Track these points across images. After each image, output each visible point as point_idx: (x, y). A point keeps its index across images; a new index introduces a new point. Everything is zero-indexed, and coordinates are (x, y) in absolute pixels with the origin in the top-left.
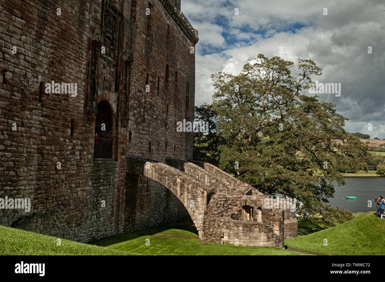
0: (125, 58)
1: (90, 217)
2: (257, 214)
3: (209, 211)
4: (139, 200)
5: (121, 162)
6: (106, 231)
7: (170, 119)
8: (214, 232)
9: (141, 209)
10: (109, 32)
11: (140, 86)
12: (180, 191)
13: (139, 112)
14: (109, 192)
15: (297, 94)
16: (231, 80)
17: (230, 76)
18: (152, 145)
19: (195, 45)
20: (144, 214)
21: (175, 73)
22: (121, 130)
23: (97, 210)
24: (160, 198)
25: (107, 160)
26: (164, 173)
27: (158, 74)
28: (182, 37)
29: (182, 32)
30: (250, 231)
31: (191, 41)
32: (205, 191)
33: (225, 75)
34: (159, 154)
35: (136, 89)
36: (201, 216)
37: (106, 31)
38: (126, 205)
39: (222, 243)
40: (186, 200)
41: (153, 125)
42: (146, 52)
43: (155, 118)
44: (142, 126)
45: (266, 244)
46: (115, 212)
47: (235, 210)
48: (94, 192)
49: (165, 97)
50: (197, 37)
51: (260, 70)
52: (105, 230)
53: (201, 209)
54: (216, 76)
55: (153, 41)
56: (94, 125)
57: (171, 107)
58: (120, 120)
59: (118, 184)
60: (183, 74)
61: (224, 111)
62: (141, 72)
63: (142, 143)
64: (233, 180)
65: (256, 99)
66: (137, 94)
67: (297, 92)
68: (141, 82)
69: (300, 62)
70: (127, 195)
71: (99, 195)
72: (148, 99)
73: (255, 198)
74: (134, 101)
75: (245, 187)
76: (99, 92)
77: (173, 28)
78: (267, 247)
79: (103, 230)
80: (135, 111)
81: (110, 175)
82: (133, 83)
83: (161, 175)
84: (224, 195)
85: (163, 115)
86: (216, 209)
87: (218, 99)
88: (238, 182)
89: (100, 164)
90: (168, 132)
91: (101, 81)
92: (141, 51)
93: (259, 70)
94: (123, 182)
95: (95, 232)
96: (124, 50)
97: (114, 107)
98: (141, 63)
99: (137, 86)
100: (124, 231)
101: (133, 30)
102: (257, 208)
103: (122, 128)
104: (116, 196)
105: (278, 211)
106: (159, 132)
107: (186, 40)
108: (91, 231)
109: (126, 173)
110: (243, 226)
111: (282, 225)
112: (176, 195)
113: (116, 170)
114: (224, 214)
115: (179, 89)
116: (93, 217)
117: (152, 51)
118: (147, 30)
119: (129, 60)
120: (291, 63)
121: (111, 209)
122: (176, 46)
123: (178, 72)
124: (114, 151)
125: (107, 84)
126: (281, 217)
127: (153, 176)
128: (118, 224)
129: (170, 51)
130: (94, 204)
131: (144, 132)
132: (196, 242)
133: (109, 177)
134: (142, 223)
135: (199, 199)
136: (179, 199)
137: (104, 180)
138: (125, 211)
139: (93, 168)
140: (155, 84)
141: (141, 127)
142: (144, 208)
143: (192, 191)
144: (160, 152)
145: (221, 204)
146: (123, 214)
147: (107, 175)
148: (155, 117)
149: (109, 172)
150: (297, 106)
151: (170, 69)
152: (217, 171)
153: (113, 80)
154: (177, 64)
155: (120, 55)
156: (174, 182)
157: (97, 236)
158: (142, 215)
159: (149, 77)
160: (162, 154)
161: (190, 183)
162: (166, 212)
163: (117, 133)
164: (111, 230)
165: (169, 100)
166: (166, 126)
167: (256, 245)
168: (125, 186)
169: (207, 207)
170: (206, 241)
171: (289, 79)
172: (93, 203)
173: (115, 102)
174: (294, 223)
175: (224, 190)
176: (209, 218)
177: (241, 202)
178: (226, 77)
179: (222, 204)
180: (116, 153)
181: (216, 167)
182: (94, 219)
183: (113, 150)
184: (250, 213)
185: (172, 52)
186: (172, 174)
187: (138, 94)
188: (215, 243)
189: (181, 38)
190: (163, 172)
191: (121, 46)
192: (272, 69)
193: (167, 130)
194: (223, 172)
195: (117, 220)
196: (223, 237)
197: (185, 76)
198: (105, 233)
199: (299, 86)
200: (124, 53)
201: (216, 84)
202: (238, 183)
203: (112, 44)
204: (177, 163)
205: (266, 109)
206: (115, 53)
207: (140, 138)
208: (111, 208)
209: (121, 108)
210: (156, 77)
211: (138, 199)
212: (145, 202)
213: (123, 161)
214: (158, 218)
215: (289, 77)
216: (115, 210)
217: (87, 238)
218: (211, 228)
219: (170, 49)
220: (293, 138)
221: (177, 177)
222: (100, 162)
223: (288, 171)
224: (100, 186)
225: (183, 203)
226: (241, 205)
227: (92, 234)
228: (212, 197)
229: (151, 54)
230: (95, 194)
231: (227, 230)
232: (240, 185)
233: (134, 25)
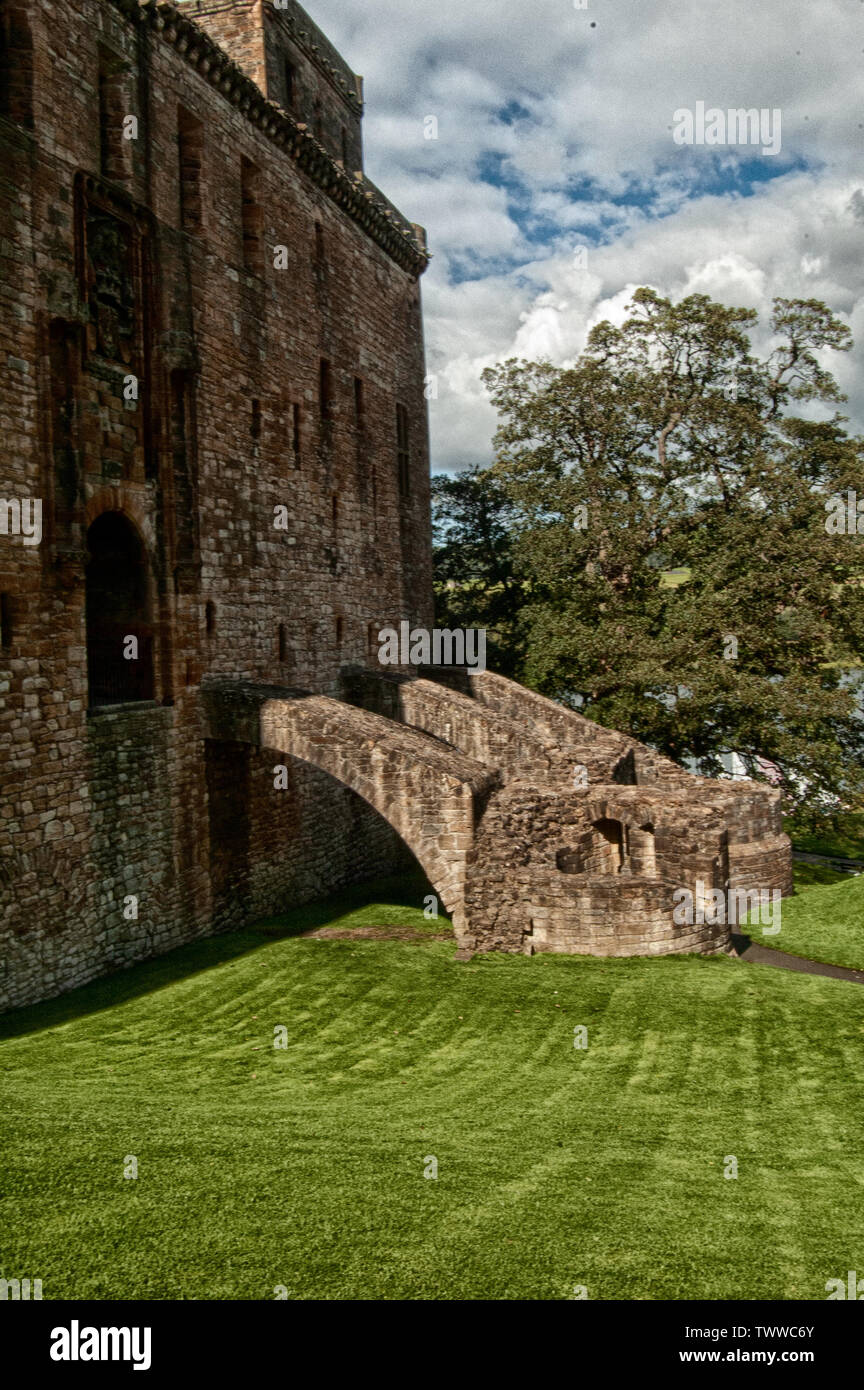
0: (172, 360)
1: (91, 899)
2: (641, 845)
3: (484, 849)
4: (255, 822)
5: (186, 706)
6: (152, 935)
7: (348, 542)
8: (500, 918)
9: (266, 850)
10: (109, 281)
11: (235, 448)
12: (385, 788)
13: (237, 535)
14: (151, 811)
15: (774, 415)
16: (550, 381)
17: (547, 369)
18: (288, 636)
19: (417, 278)
20: (278, 863)
21: (352, 384)
22: (177, 601)
23: (113, 875)
24: (332, 805)
25: (137, 708)
26: (328, 733)
27: (293, 397)
28: (370, 258)
29: (370, 241)
30: (615, 909)
31: (401, 266)
32: (466, 787)
33: (530, 367)
34: (315, 663)
35: (218, 460)
36: (457, 868)
37: (100, 279)
38: (212, 843)
39: (528, 952)
40: (405, 818)
41: (288, 570)
42: (247, 328)
43: (292, 546)
44: (250, 579)
45: (671, 947)
46: (177, 871)
47: (570, 837)
48: (101, 819)
49: (324, 471)
50: (424, 251)
51: (644, 342)
52: (148, 932)
53: (455, 844)
54: (501, 372)
55: (266, 287)
56: (82, 599)
57: (349, 502)
58: (169, 571)
59: (181, 781)
60: (382, 385)
61: (533, 490)
62: (230, 398)
63: (253, 635)
64: (572, 723)
65: (640, 439)
66: (222, 474)
67: (774, 410)
68: (236, 433)
69: (777, 309)
70: (213, 810)
71: (118, 825)
72: (262, 488)
73: (633, 793)
74: (216, 499)
75: (609, 744)
76: (90, 489)
77: (336, 234)
78: (673, 956)
79: (143, 933)
80: (221, 531)
81: (151, 756)
82: (206, 442)
83: (318, 740)
84: (531, 791)
85: (320, 532)
86: (504, 841)
87: (514, 449)
88: (586, 728)
89: (113, 722)
90: (341, 587)
91: (94, 449)
92: (229, 329)
93: (643, 344)
94: (197, 773)
95: (114, 944)
96: (166, 336)
97: (147, 526)
98: (229, 368)
99: (222, 448)
100: (214, 927)
101: (194, 262)
102: (641, 828)
103: (181, 596)
104: (178, 820)
105: (707, 836)
106: (311, 591)
107: (387, 267)
108: (101, 944)
109: (207, 740)
110: (593, 893)
111: (721, 880)
112: (370, 801)
113: (171, 736)
114: (534, 853)
115: (370, 437)
116: (103, 898)
117: (265, 321)
118: (241, 254)
119: (185, 367)
120: (747, 315)
121: (163, 865)
122: (350, 291)
123: (362, 378)
124: (158, 674)
125: (115, 458)
126: (716, 854)
127: (295, 746)
128: (191, 909)
129: (332, 310)
130: (102, 856)
131: (256, 598)
132: (445, 952)
133: (148, 760)
134: (274, 892)
135: (448, 813)
136: (384, 815)
137: (130, 772)
138: (212, 865)
139: (89, 742)
140: (285, 433)
141: (245, 583)
142: (275, 843)
143: (423, 789)
144: (320, 656)
145: (521, 822)
146: (206, 874)
147: (142, 757)
148: (292, 541)
149: (148, 745)
150: (777, 458)
151: (334, 374)
152: (518, 695)
153: (135, 439)
154: (358, 353)
155: (155, 354)
156: (364, 762)
157: (123, 955)
158: (270, 868)
159: (263, 412)
160: (327, 659)
161: (416, 763)
162: (355, 846)
163: (165, 615)
164: (169, 930)
165: (338, 476)
166: (333, 566)
167: (641, 953)
168: (204, 782)
169: (475, 838)
170: (477, 946)
171: (745, 367)
172: (98, 854)
173: (150, 513)
174: (777, 851)
175: (537, 765)
176: (482, 871)
177: (588, 810)
178: (533, 373)
179: (526, 821)
180: (167, 679)
181: (515, 684)
182: (108, 903)
183: (156, 671)
184: (620, 843)
185: (339, 314)
186: (354, 737)
187: (229, 473)
188: (507, 952)
189: (366, 262)
190: (325, 731)
191: (153, 323)
192: (685, 336)
193: (337, 577)
194: (539, 698)
195: (187, 897)
196: (530, 933)
197: (389, 389)
198: (149, 944)
199: (778, 390)
200: (165, 344)
201: (500, 398)
202: (587, 733)
203: (124, 319)
204: (379, 687)
205: (674, 473)
206: (137, 348)
207: (247, 619)
208: (162, 860)
209: (171, 531)
210: (286, 409)
211: (255, 817)
212: (280, 826)
213: (190, 704)
214: (328, 870)
215: (746, 360)
216: (176, 864)
217: (88, 968)
218: (491, 903)
219: (330, 305)
220: (767, 569)
221: (371, 743)
222: (111, 717)
223: (752, 678)
224: (119, 795)
225: (396, 827)
226: (589, 819)
227: (104, 954)
228: (492, 800)
229: (263, 332)
230: (105, 822)
231: (542, 909)
232: (595, 738)
233: (194, 243)
